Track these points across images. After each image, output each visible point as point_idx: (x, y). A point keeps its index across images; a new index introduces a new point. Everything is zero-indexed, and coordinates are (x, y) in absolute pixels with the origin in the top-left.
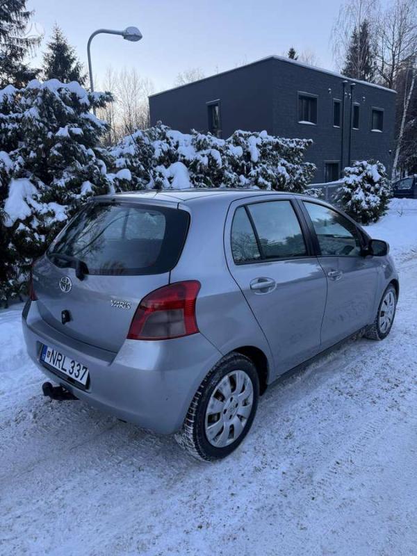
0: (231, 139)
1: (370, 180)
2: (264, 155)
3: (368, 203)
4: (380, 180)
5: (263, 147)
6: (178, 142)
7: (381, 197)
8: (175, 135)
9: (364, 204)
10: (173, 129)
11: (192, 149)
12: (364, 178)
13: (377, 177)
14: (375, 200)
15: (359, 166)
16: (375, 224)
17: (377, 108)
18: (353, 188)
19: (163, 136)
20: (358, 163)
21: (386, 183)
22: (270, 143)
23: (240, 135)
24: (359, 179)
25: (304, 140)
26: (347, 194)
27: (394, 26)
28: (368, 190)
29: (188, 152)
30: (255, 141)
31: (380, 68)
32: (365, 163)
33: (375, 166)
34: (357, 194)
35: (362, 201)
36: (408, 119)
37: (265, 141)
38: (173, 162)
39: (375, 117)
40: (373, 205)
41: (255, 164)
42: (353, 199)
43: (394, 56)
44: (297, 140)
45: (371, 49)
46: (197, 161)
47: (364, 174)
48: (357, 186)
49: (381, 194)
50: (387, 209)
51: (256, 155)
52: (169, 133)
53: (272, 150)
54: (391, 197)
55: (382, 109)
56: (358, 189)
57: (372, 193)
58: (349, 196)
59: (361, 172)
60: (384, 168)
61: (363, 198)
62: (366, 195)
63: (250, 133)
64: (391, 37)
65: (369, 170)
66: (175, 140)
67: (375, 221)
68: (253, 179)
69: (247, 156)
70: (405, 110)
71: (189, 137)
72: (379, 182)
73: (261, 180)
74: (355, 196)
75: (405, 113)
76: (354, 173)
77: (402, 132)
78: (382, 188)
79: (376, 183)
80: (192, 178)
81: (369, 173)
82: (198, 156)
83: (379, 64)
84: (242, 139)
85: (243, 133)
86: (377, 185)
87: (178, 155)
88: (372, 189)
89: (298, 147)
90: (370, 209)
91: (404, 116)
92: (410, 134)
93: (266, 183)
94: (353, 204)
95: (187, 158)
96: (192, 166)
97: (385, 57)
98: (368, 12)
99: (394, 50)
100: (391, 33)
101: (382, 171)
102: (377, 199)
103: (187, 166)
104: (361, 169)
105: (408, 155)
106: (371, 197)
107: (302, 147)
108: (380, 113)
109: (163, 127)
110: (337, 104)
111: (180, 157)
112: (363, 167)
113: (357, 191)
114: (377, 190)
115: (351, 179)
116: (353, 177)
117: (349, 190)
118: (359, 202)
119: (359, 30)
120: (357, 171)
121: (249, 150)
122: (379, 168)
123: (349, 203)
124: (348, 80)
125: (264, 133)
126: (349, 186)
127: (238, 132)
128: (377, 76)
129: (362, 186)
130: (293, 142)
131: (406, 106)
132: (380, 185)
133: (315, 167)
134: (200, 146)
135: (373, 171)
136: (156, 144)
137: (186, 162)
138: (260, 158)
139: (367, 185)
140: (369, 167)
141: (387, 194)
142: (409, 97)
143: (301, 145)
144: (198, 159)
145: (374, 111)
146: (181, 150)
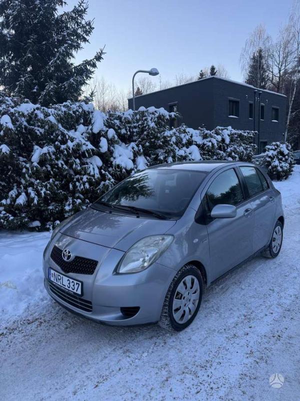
0: (214, 131)
1: (281, 153)
2: (232, 140)
3: (281, 167)
4: (288, 153)
5: (231, 136)
6: (192, 135)
7: (289, 164)
8: (191, 130)
9: (279, 168)
10: (189, 127)
11: (201, 138)
12: (278, 152)
13: (286, 152)
14: (286, 165)
15: (275, 145)
16: (286, 181)
17: (275, 107)
18: (272, 158)
19: (185, 132)
20: (274, 143)
21: (292, 156)
22: (235, 134)
23: (219, 129)
24: (275, 153)
25: (253, 132)
26: (269, 162)
27: (279, 52)
28: (281, 159)
29: (198, 139)
30: (227, 132)
31: (271, 79)
32: (278, 143)
33: (285, 145)
34: (275, 162)
35: (278, 166)
36: (292, 112)
37: (232, 132)
38: (191, 145)
39: (274, 113)
40: (285, 168)
41: (228, 146)
42: (272, 165)
43: (280, 71)
44: (248, 131)
45: (265, 67)
46: (204, 144)
47: (278, 150)
48: (274, 157)
49: (289, 162)
50: (292, 171)
51: (228, 140)
52: (188, 130)
53: (237, 137)
54: (294, 164)
55: (278, 107)
56: (275, 159)
57: (284, 161)
58: (269, 163)
59: (276, 149)
60: (290, 146)
61: (278, 165)
62: (280, 163)
63: (223, 128)
64: (278, 59)
65: (281, 148)
66: (191, 133)
67: (286, 179)
68: (228, 154)
69: (223, 140)
70: (291, 107)
71: (198, 132)
72: (288, 155)
73: (233, 154)
74: (274, 163)
75: (290, 109)
76: (272, 149)
77: (288, 121)
78: (290, 159)
79: (286, 155)
80: (201, 154)
81: (282, 149)
82: (205, 141)
83: (271, 76)
84: (220, 131)
85: (220, 128)
86: (287, 157)
87: (193, 141)
88: (284, 159)
89: (249, 135)
90: (283, 171)
91: (290, 111)
92: (293, 122)
93: (236, 156)
94: (273, 168)
95: (198, 143)
96: (201, 147)
97: (274, 72)
98: (264, 44)
99: (280, 67)
100: (278, 56)
101: (289, 148)
102: (287, 165)
103: (199, 148)
104: (276, 147)
105: (291, 136)
106: (283, 164)
107: (251, 136)
108: (277, 110)
109: (184, 126)
110: (251, 105)
111: (194, 143)
112: (277, 145)
113: (274, 160)
114: (286, 160)
115: (270, 153)
116: (272, 152)
117: (270, 159)
118: (276, 167)
119: (257, 54)
120: (274, 148)
121: (224, 137)
122: (287, 147)
123: (270, 167)
124: (258, 90)
125: (230, 128)
126: (270, 157)
127: (218, 127)
128: (269, 84)
129: (278, 157)
130: (245, 133)
131: (291, 104)
132: (288, 156)
133: (256, 147)
134: (205, 137)
135: (284, 148)
136: (182, 136)
137: (198, 146)
138: (230, 142)
139: (280, 157)
140: (281, 146)
141: (293, 162)
142: (293, 99)
143: (250, 134)
144: (205, 143)
145: (273, 109)
146: (194, 138)
